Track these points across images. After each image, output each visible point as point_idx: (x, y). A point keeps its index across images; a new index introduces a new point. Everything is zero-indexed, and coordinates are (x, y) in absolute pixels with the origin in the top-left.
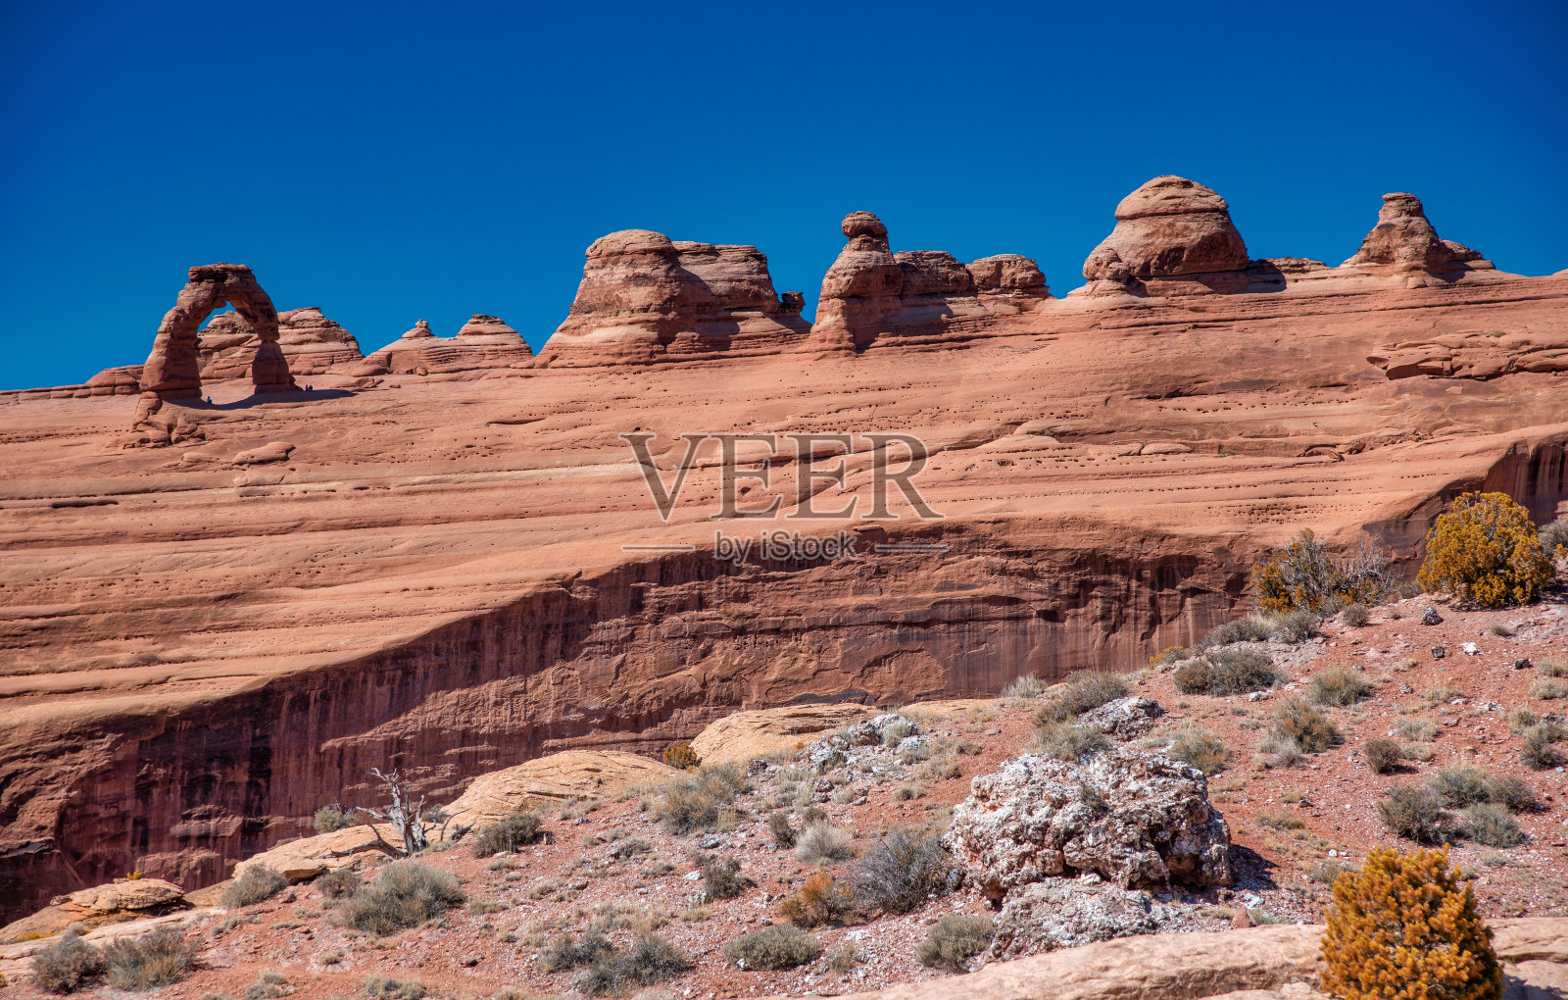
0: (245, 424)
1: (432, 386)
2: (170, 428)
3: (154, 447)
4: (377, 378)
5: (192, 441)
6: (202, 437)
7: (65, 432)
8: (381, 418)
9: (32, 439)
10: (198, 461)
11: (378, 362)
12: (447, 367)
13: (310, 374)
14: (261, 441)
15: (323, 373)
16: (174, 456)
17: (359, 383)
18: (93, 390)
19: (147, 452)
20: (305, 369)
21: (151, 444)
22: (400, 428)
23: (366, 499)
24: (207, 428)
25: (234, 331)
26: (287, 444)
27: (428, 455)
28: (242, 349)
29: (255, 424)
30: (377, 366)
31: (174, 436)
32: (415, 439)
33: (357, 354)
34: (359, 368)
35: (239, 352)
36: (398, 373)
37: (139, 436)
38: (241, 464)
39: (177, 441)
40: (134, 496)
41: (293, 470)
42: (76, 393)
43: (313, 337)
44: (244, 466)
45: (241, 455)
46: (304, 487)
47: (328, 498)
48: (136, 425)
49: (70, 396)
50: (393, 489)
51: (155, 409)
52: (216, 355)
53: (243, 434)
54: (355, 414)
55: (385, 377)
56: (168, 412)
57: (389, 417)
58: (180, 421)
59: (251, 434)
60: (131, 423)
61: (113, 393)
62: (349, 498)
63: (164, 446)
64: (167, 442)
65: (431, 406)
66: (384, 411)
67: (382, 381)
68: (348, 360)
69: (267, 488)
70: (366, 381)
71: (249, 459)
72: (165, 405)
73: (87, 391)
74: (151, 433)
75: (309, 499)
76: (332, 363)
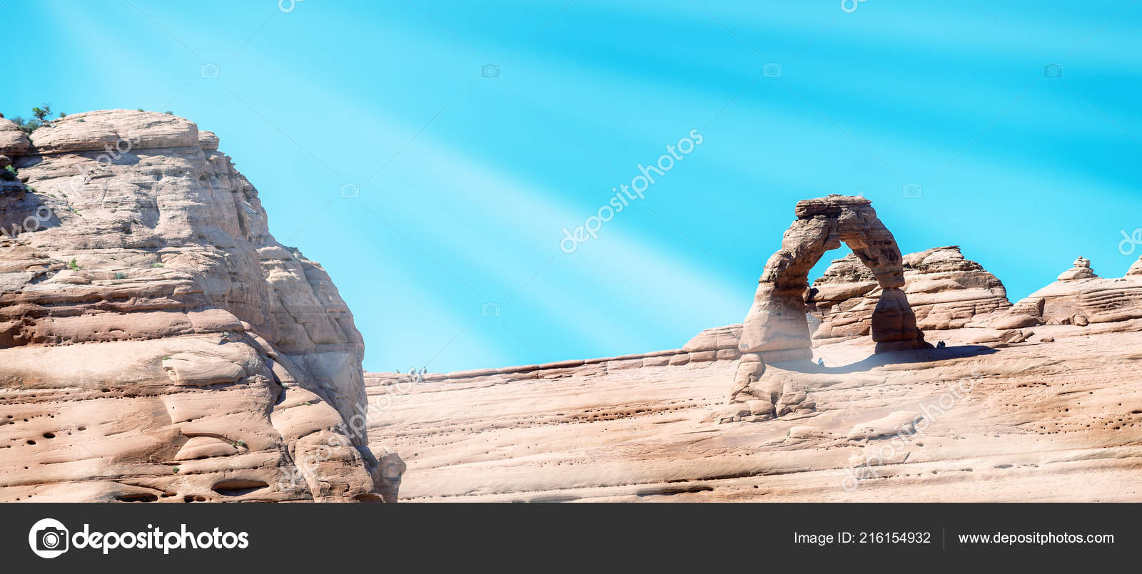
0: (863, 391)
1: (1093, 338)
2: (774, 398)
3: (755, 421)
4: (1026, 331)
5: (800, 413)
6: (812, 407)
7: (658, 406)
8: (1028, 379)
9: (622, 415)
10: (807, 437)
11: (1028, 311)
12: (1112, 314)
13: (946, 328)
14: (882, 410)
15: (962, 326)
16: (779, 431)
17: (1004, 337)
18: (692, 355)
19: (748, 427)
20: (940, 323)
21: (753, 417)
22: (1051, 392)
23: (1009, 480)
24: (818, 397)
25: (856, 279)
26: (913, 414)
27: (1085, 423)
28: (866, 300)
29: (875, 390)
30: (1026, 316)
31: (779, 408)
32: (1069, 404)
33: (1002, 303)
34: (1006, 319)
35: (862, 303)
36: (1052, 324)
37: (738, 407)
38: (858, 439)
39: (783, 413)
40: (731, 481)
41: (921, 445)
42: (673, 359)
43: (950, 282)
44: (862, 442)
45: (857, 429)
46: (934, 466)
47: (962, 479)
48: (735, 394)
49: (666, 363)
50: (1043, 466)
51: (757, 375)
52: (835, 308)
53: (861, 403)
54: (997, 375)
55: (1036, 329)
56: (772, 379)
57: (1039, 378)
58: (786, 389)
59: (870, 402)
60: (730, 392)
61: (714, 359)
62: (987, 478)
63: (767, 419)
64: (771, 414)
65: (1090, 363)
66: (1031, 371)
67: (1032, 334)
68: (993, 310)
69: (888, 468)
70: (1012, 335)
71: (868, 433)
72: (769, 370)
73: (684, 357)
74: (753, 404)
75: (939, 481)
76: (974, 313)
